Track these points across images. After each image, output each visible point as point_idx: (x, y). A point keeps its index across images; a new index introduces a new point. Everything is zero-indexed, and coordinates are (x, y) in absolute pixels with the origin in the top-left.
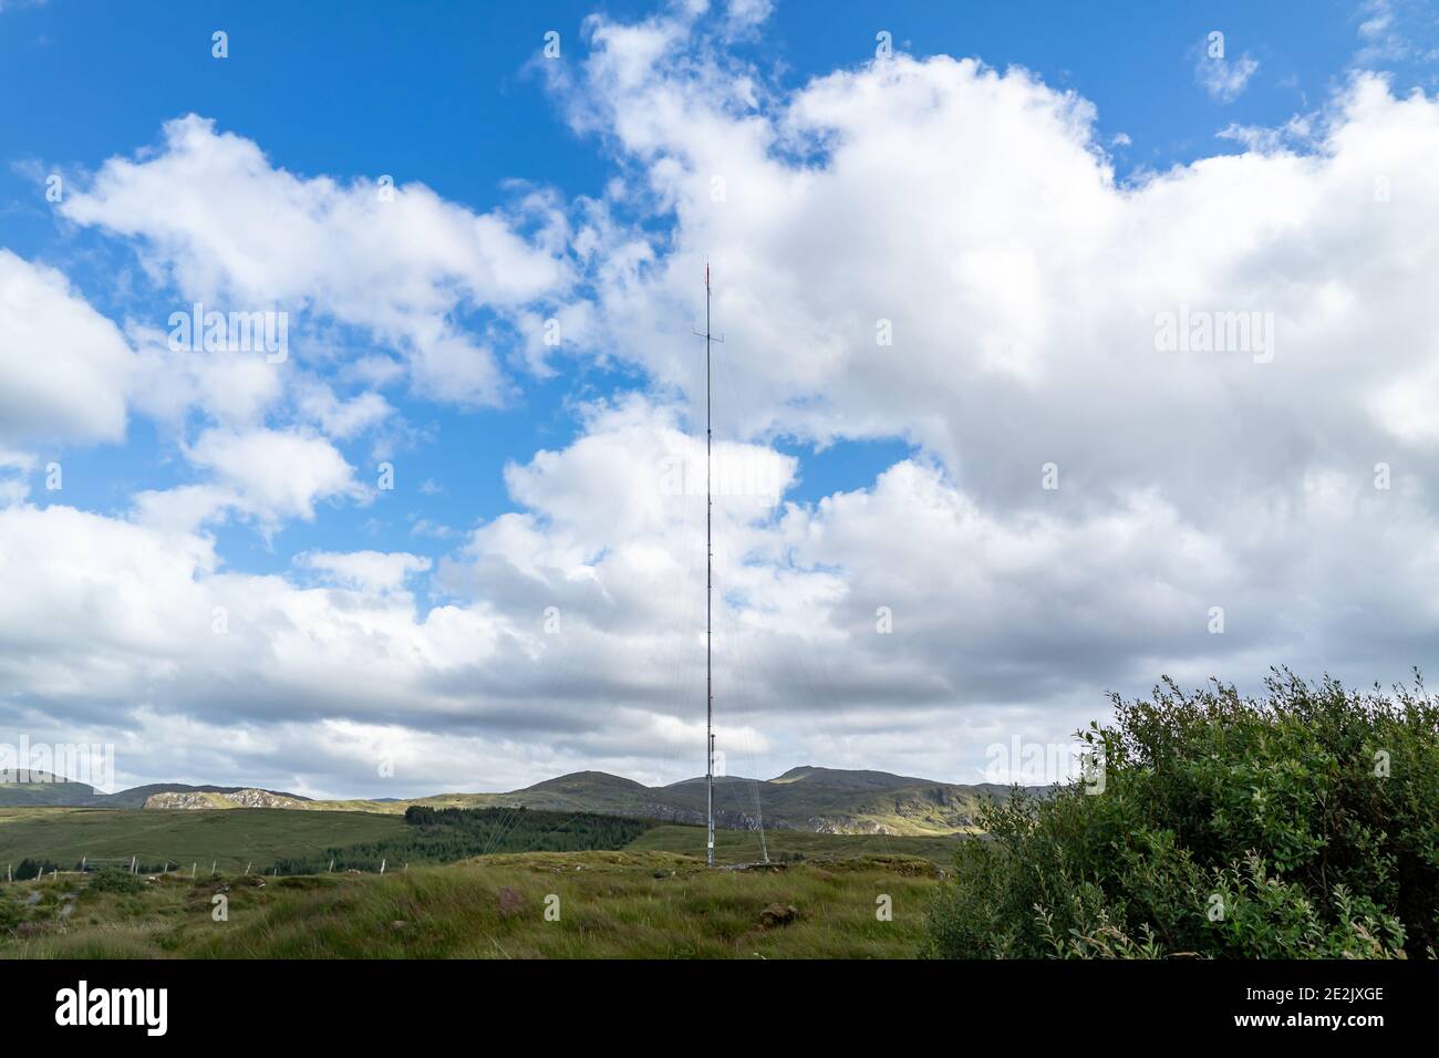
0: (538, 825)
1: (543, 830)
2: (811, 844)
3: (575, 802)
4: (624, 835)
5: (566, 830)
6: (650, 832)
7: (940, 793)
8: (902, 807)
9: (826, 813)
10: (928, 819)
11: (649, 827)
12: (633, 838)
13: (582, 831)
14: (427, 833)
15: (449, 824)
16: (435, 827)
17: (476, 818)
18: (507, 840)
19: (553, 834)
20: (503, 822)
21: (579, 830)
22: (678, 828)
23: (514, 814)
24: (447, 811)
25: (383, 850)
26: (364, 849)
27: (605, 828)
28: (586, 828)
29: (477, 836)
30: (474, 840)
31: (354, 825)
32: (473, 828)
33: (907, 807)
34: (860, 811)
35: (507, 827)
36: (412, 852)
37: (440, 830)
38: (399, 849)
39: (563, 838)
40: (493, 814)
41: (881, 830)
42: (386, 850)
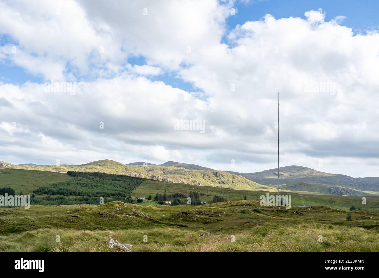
0: (111, 178)
1: (113, 180)
2: (193, 188)
3: (103, 169)
4: (137, 183)
5: (120, 181)
6: (144, 182)
7: (217, 173)
8: (205, 177)
9: (182, 177)
10: (212, 181)
11: (144, 181)
12: (140, 184)
13: (125, 181)
14: (79, 180)
15: (83, 177)
16: (80, 178)
17: (90, 175)
18: (104, 183)
19: (116, 181)
20: (99, 177)
21: (123, 180)
22: (152, 181)
23: (102, 175)
24: (80, 173)
25: (69, 185)
26: (63, 184)
27: (131, 180)
28: (126, 180)
29: (94, 181)
30: (94, 182)
31: (54, 176)
32: (91, 179)
33: (206, 177)
34: (192, 177)
35: (101, 179)
36: (78, 185)
37: (82, 179)
38: (74, 185)
39: (120, 183)
40: (96, 174)
41: (199, 183)
42: (70, 185)
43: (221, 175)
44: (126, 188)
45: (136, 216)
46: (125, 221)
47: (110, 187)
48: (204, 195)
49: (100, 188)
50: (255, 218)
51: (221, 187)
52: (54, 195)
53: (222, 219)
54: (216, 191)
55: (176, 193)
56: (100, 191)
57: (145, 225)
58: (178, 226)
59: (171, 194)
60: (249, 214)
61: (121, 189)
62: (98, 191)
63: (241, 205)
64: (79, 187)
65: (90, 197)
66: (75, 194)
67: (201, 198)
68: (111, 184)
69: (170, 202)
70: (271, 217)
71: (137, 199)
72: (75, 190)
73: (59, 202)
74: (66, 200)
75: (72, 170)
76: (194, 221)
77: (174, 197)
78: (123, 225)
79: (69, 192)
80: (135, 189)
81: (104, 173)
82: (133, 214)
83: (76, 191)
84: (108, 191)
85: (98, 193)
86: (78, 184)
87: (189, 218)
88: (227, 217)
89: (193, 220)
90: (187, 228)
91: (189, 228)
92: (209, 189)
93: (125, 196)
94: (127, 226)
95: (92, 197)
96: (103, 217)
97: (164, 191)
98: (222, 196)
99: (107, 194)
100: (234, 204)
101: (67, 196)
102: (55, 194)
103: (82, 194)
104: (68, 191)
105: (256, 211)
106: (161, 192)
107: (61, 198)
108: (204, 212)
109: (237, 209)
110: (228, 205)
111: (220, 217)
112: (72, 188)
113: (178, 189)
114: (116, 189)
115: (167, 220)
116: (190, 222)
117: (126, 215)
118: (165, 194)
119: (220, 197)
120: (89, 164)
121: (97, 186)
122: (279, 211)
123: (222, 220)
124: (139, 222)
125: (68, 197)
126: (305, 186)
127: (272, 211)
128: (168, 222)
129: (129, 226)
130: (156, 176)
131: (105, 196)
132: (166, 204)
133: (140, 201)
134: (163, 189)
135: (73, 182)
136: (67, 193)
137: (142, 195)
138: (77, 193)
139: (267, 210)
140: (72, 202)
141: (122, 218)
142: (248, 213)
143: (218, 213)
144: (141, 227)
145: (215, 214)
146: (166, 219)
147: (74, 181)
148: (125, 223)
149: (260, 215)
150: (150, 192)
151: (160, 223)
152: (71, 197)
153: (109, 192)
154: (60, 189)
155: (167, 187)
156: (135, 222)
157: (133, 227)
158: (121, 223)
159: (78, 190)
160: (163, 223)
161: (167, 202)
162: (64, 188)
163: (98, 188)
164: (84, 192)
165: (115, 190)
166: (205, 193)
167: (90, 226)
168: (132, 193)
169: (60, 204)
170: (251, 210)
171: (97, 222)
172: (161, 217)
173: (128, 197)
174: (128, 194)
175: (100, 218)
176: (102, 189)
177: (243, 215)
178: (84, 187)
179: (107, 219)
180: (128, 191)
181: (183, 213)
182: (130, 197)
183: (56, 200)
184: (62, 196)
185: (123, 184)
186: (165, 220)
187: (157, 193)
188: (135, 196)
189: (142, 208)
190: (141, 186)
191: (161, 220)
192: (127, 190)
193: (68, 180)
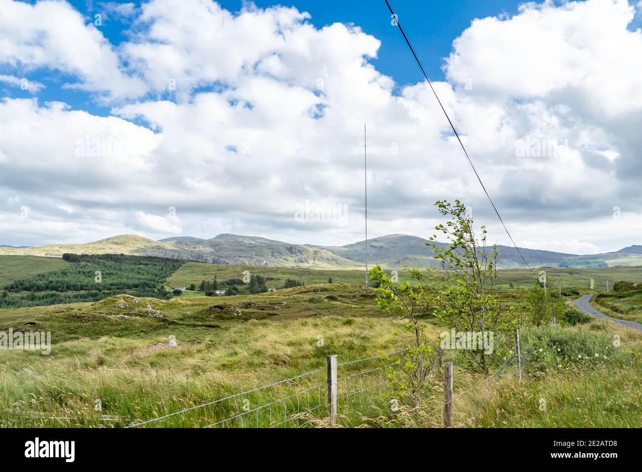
0: (133, 262)
1: (136, 264)
3: (122, 249)
4: (174, 266)
5: (147, 264)
6: (184, 265)
7: (291, 248)
8: (275, 254)
9: (241, 256)
10: (286, 259)
11: (183, 263)
12: (178, 268)
13: (154, 265)
14: (81, 266)
15: (88, 261)
16: (83, 263)
17: (100, 259)
18: (122, 269)
19: (141, 266)
20: (115, 261)
21: (153, 264)
22: (196, 263)
23: (119, 257)
24: (83, 256)
25: (65, 275)
26: (55, 274)
27: (164, 263)
28: (156, 263)
29: (106, 267)
30: (106, 269)
31: (41, 263)
32: (102, 264)
33: (277, 254)
34: (256, 255)
35: (118, 263)
36: (80, 275)
37: (87, 265)
38: (73, 274)
39: (147, 268)
40: (108, 257)
41: (266, 264)
42: (67, 275)
43: (297, 251)
44: (156, 276)
45: (141, 316)
46: (120, 324)
47: (131, 275)
48: (272, 279)
49: (115, 276)
50: (327, 309)
51: (297, 267)
52: (40, 291)
53: (278, 313)
54: (289, 273)
55: (231, 278)
56: (115, 281)
57: (154, 329)
58: (206, 327)
59: (225, 280)
60: (320, 302)
61: (149, 277)
62: (111, 282)
63: (315, 291)
64: (82, 277)
65: (100, 291)
66: (75, 288)
67: (267, 284)
68: (132, 270)
69: (222, 293)
70: (350, 305)
71: (172, 291)
72: (76, 281)
73: (49, 302)
74: (60, 298)
75: (70, 252)
76: (233, 318)
77: (228, 284)
78: (116, 330)
79: (65, 285)
80: (171, 276)
81: (122, 255)
82: (136, 314)
83: (76, 284)
84: (129, 280)
85: (112, 285)
86: (80, 272)
87: (225, 313)
88: (287, 310)
89: (232, 316)
90: (219, 329)
91: (222, 329)
92: (279, 271)
93: (154, 286)
94: (123, 333)
95: (103, 291)
96: (83, 321)
97: (214, 277)
98: (298, 279)
99: (126, 284)
100: (305, 290)
101: (62, 291)
102: (43, 290)
103: (87, 288)
104: (63, 284)
105: (332, 298)
106: (210, 279)
107: (52, 296)
108: (253, 303)
109: (304, 296)
110: (296, 292)
111: (276, 309)
112: (70, 279)
113: (235, 272)
114: (140, 277)
115: (192, 319)
116: (226, 320)
117: (123, 316)
118: (215, 281)
119: (295, 281)
120: (100, 242)
121: (112, 274)
122: (363, 296)
123: (276, 315)
124: (144, 325)
125: (63, 293)
126: (411, 261)
127: (354, 297)
128: (192, 322)
129: (126, 332)
130: (203, 256)
131: (123, 289)
132: (217, 295)
133: (177, 293)
134: (213, 274)
135: (71, 271)
136: (63, 288)
137: (181, 284)
138: (78, 286)
139: (346, 296)
140: (70, 300)
141: (116, 321)
142: (318, 302)
143: (275, 304)
144: (145, 332)
145: (270, 306)
146: (190, 317)
147: (73, 269)
148: (119, 328)
149: (336, 303)
150: (194, 279)
151: (179, 324)
152: (70, 293)
153: (129, 282)
154: (51, 282)
155: (219, 271)
156: (137, 325)
157: (133, 333)
158: (112, 328)
159: (80, 282)
160: (182, 324)
161: (218, 292)
162: (57, 279)
163: (113, 277)
164: (89, 284)
165: (140, 279)
166: (274, 276)
167: (57, 337)
168: (165, 281)
169: (52, 303)
170: (324, 296)
171: (71, 330)
172: (183, 315)
173: (159, 288)
174: (160, 284)
175: (77, 322)
176: (119, 279)
177: (311, 305)
178: (90, 276)
179: (89, 323)
180: (159, 279)
181: (215, 307)
182: (162, 287)
183: (43, 299)
184: (54, 292)
185: (151, 270)
186: (188, 319)
187: (203, 281)
188: (171, 286)
189: (162, 303)
190: (179, 272)
191: (181, 320)
192: (157, 278)
193: (64, 268)
